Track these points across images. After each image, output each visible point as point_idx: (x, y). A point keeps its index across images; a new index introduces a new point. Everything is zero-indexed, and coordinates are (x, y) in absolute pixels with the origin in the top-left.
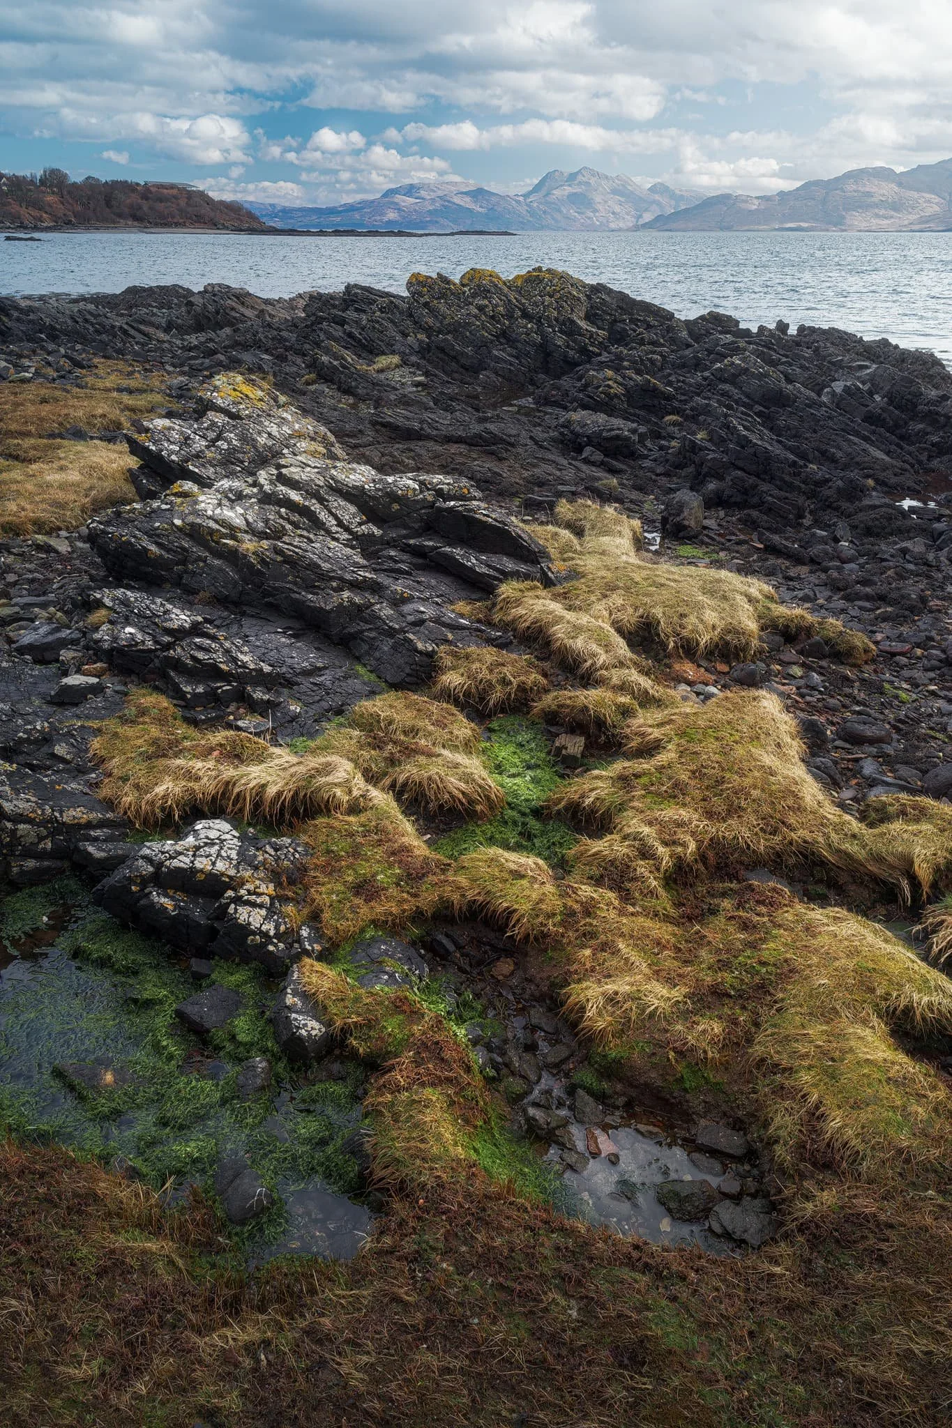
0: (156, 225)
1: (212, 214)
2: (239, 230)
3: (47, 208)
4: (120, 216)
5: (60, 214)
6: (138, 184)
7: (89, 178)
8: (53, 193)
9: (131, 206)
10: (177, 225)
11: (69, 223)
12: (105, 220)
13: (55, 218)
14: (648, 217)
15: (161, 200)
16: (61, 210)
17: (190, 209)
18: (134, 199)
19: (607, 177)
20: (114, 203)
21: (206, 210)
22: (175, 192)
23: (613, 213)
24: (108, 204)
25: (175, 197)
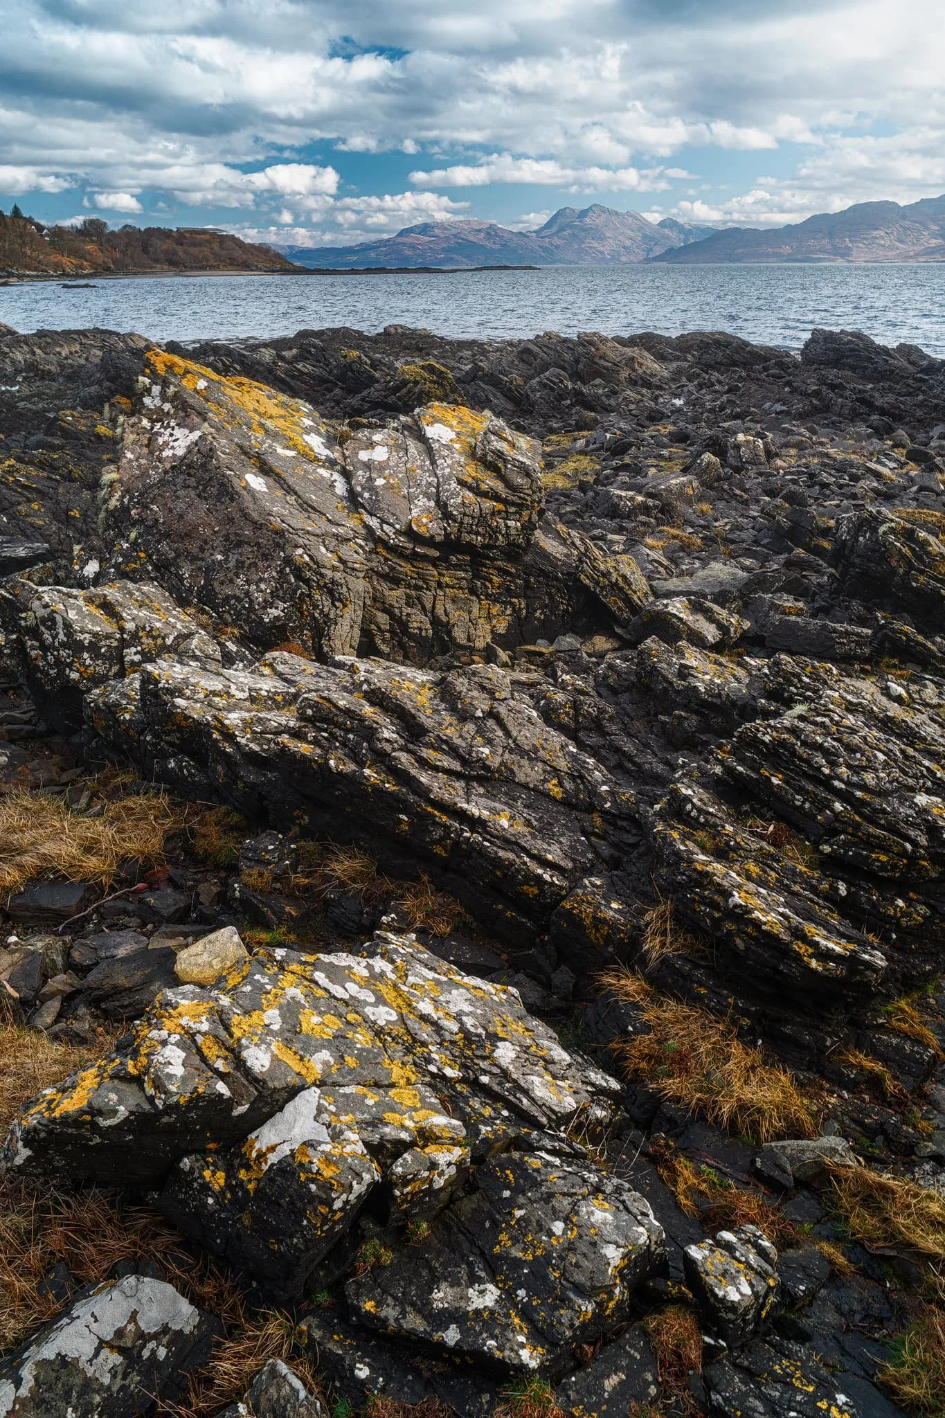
0: (192, 269)
1: (245, 257)
2: (272, 271)
3: (88, 257)
4: (156, 261)
5: (100, 262)
6: (171, 231)
7: (126, 226)
8: (93, 241)
9: (166, 252)
10: (212, 268)
11: (108, 269)
12: (143, 266)
13: (94, 265)
14: (658, 251)
15: (194, 245)
16: (101, 258)
17: (223, 253)
18: (169, 245)
19: (617, 214)
20: (152, 250)
21: (238, 253)
22: (207, 237)
23: (624, 247)
24: (145, 250)
25: (208, 241)
